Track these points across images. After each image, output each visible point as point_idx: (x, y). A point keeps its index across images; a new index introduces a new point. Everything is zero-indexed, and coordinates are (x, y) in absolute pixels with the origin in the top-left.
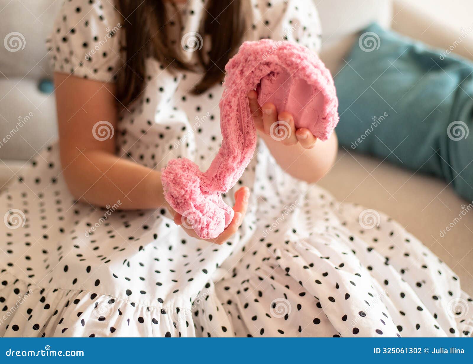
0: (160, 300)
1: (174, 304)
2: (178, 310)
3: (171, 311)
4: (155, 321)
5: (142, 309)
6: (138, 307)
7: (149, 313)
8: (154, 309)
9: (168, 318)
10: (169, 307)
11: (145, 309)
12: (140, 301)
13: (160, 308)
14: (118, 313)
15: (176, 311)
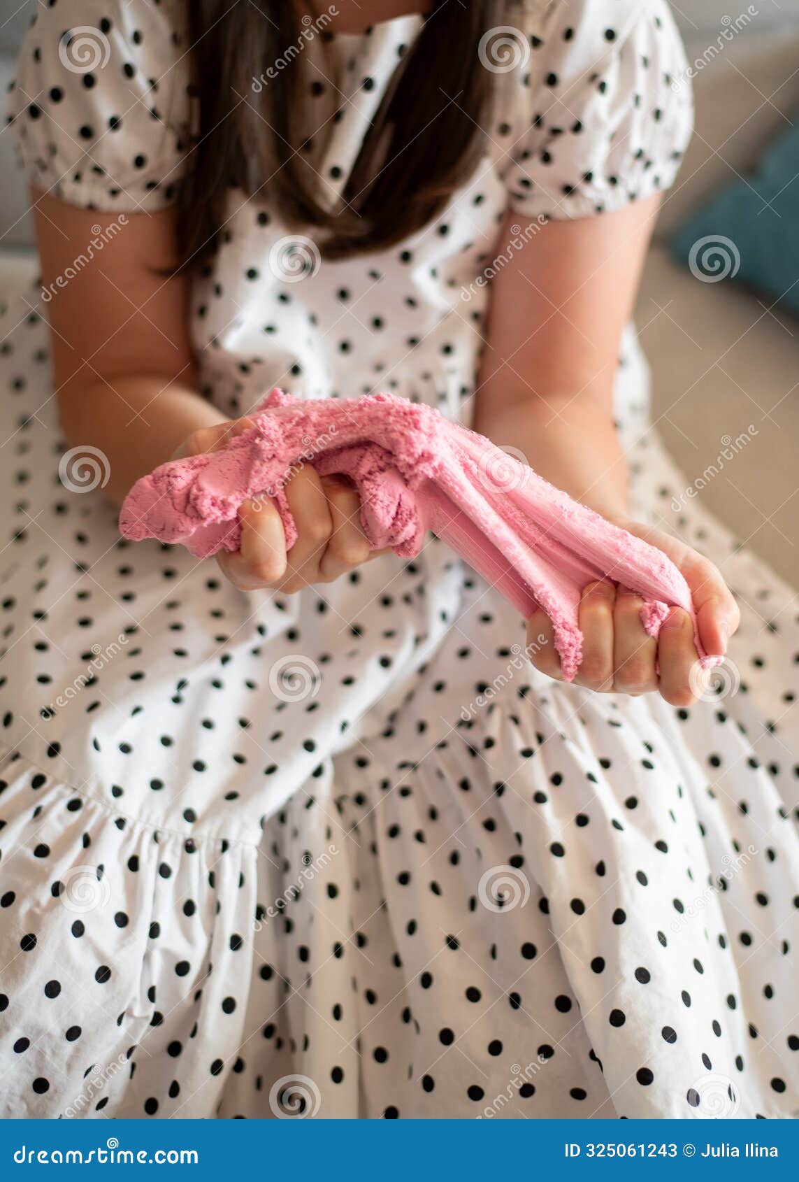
0: (189, 816)
1: (221, 829)
2: (225, 846)
3: (208, 846)
4: (164, 871)
5: (142, 835)
6: (131, 831)
7: (156, 848)
8: (170, 836)
9: (199, 864)
10: (206, 835)
11: (148, 837)
12: (141, 813)
13: (184, 834)
14: (80, 843)
15: (220, 846)
